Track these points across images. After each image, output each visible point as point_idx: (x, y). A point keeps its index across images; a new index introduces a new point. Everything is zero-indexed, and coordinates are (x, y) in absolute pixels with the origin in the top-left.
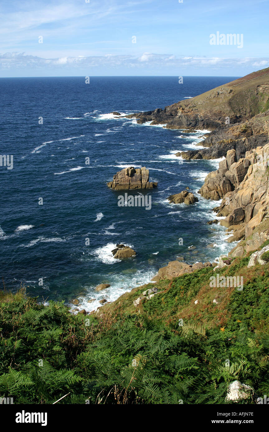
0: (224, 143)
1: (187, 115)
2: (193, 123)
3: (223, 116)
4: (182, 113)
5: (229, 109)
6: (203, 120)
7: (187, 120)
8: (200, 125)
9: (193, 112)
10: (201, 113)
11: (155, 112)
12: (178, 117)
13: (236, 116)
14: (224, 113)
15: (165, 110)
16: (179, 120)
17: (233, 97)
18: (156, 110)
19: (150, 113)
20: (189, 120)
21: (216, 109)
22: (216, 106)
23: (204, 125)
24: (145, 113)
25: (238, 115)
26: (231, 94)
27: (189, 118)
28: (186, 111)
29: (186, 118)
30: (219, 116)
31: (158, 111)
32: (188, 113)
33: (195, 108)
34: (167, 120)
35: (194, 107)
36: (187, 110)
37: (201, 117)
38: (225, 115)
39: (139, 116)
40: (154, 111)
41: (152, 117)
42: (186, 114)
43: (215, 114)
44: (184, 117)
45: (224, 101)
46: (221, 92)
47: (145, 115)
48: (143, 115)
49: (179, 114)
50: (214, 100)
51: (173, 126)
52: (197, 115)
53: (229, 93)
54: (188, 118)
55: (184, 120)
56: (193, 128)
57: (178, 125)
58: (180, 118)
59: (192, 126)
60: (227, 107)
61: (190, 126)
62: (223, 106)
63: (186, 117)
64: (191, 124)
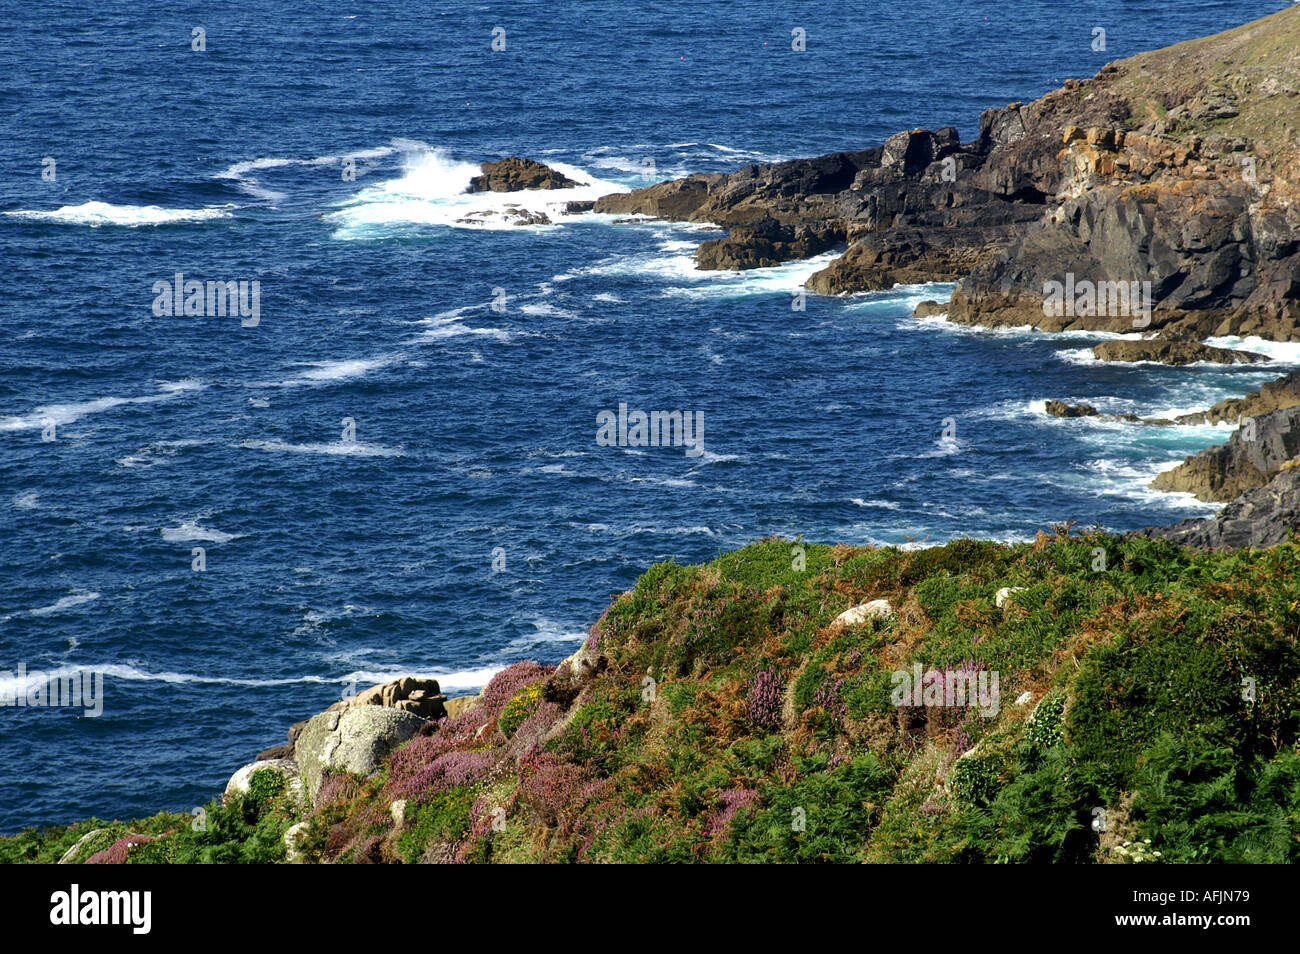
1: (1140, 201)
2: (1203, 274)
4: (1101, 175)
6: (1291, 249)
7: (1144, 249)
8: (1268, 288)
9: (1199, 168)
11: (888, 160)
12: (1060, 214)
15: (986, 141)
16: (1071, 247)
18: (899, 141)
19: (834, 175)
20: (1161, 244)
24: (795, 170)
27: (1165, 223)
28: (1133, 158)
29: (1133, 230)
31: (919, 153)
32: (1159, 184)
34: (976, 240)
35: (1214, 118)
36: (1145, 150)
37: (1276, 218)
39: (737, 198)
40: (873, 156)
41: (848, 210)
42: (1138, 186)
44: (1112, 216)
47: (789, 192)
48: (771, 192)
49: (1074, 191)
54: (1150, 225)
55: (1116, 244)
56: (1192, 318)
58: (1084, 224)
59: (1189, 306)
63: (1131, 217)
64: (1173, 282)
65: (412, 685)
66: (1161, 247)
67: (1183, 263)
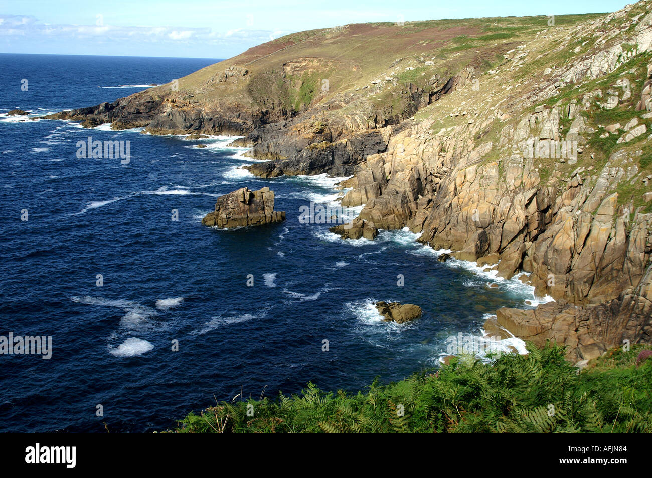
1: (182, 111)
2: (196, 124)
3: (243, 111)
4: (172, 107)
5: (250, 100)
6: (211, 119)
7: (185, 120)
8: (208, 126)
9: (191, 106)
10: (205, 108)
11: (101, 108)
12: (165, 114)
13: (262, 111)
14: (244, 107)
16: (168, 121)
17: (252, 81)
18: (103, 104)
19: (89, 111)
20: (188, 119)
21: (230, 101)
22: (229, 95)
23: (214, 126)
25: (264, 110)
26: (248, 76)
27: (188, 115)
28: (178, 104)
29: (182, 117)
30: (236, 111)
32: (185, 108)
33: (192, 100)
34: (137, 121)
35: (190, 97)
36: (180, 102)
37: (207, 114)
38: (245, 109)
40: (97, 108)
42: (181, 109)
43: (229, 108)
44: (178, 114)
45: (241, 88)
46: (230, 74)
47: (82, 115)
49: (167, 110)
50: (223, 87)
51: (160, 130)
52: (200, 111)
53: (244, 75)
54: (185, 116)
55: (179, 119)
56: (196, 132)
57: (170, 128)
58: (171, 116)
59: (195, 130)
60: (246, 96)
61: (192, 129)
62: (241, 96)
63: (181, 114)
64: (191, 125)
66: (188, 120)
67: (192, 122)
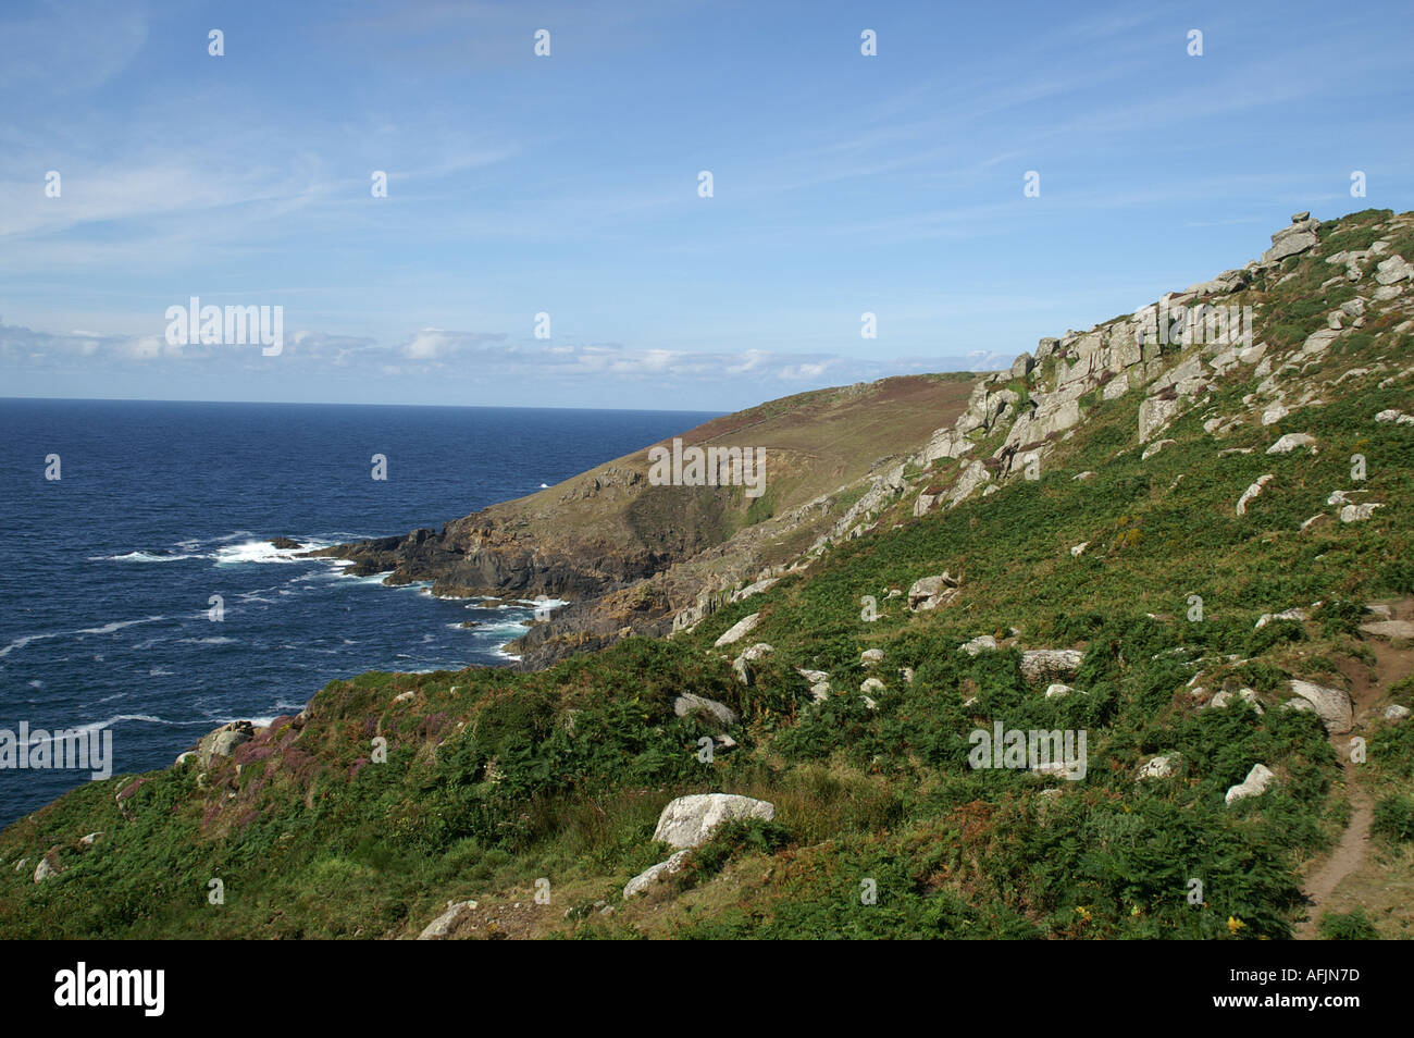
0: (565, 644)
1: (496, 553)
2: (517, 578)
3: (609, 555)
4: (483, 545)
5: (628, 534)
6: (546, 570)
7: (498, 570)
8: (539, 584)
9: (516, 543)
10: (543, 548)
11: (411, 539)
12: (469, 558)
13: (651, 555)
14: (613, 547)
15: (444, 533)
16: (473, 570)
17: (643, 496)
18: (415, 532)
19: (392, 544)
20: (504, 568)
21: (590, 533)
22: (589, 524)
23: (549, 584)
24: (379, 542)
25: (658, 554)
26: (638, 487)
27: (505, 561)
28: (494, 539)
29: (494, 563)
30: (596, 555)
31: (421, 536)
32: (502, 548)
33: (524, 531)
34: (441, 566)
35: (520, 526)
36: (498, 536)
37: (541, 560)
38: (614, 552)
39: (358, 552)
40: (405, 538)
41: (397, 556)
42: (495, 549)
43: (584, 550)
44: (487, 559)
45: (615, 509)
46: (606, 481)
47: (376, 550)
48: (370, 550)
49: (474, 550)
50: (585, 507)
51: (452, 588)
52: (528, 555)
53: (632, 484)
54: (499, 561)
55: (488, 568)
56: (513, 593)
57: (468, 585)
58: (477, 561)
59: (512, 589)
60: (622, 527)
61: (507, 588)
62: (611, 526)
63: (493, 559)
64: (508, 581)
65: (242, 723)
66: (504, 569)
67: (511, 574)
